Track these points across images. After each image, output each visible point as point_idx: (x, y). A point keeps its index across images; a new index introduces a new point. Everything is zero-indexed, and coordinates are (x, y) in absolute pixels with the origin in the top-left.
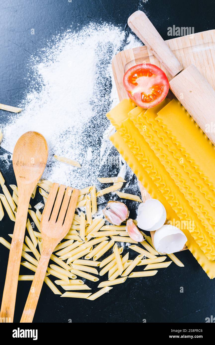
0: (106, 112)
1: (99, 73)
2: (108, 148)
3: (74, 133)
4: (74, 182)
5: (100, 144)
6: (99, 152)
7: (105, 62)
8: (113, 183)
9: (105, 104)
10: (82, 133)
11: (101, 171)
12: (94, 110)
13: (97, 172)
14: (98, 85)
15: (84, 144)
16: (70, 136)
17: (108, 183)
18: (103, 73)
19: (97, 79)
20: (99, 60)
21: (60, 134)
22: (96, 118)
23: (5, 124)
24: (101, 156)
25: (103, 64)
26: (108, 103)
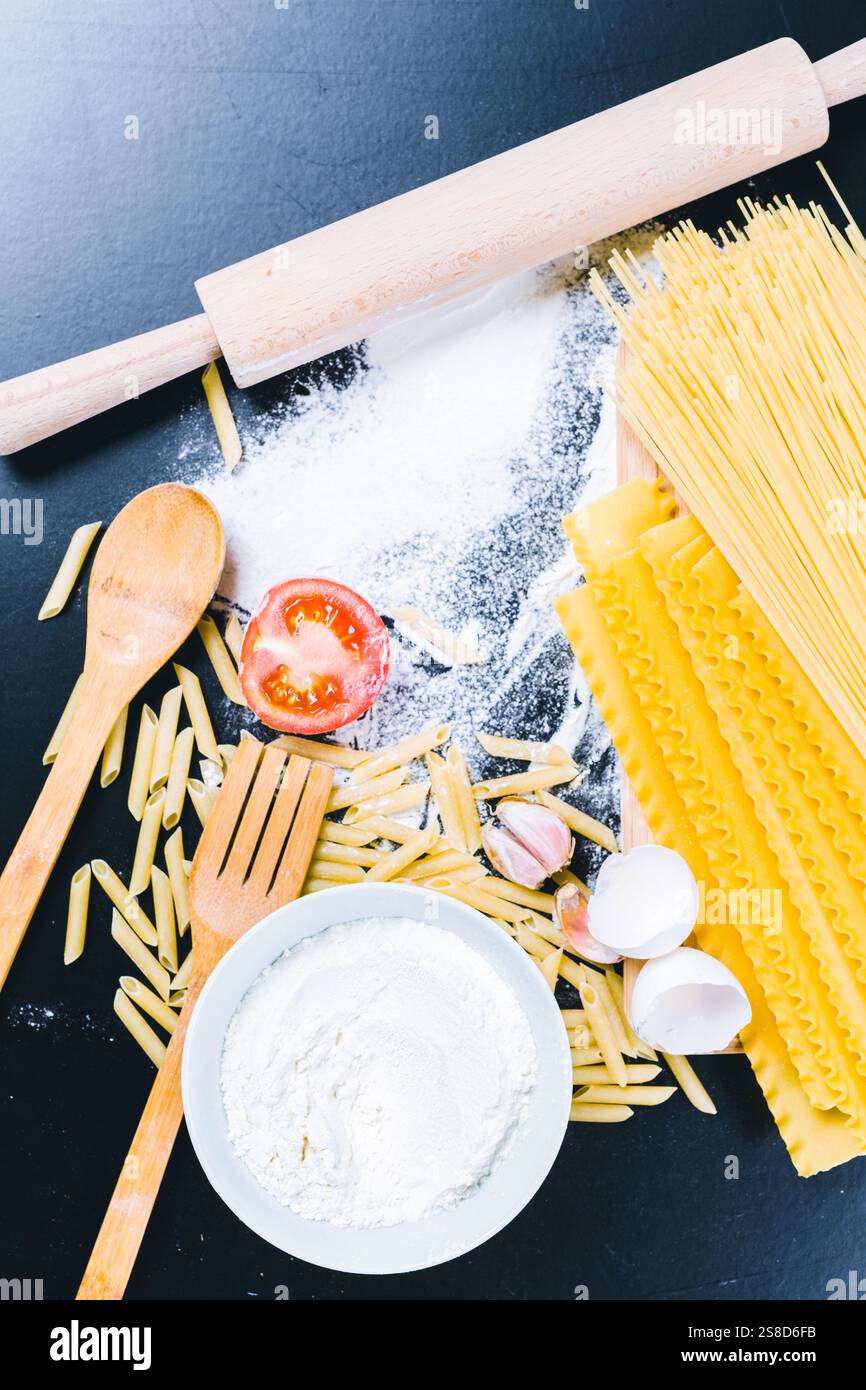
0: (558, 510)
1: (566, 367)
2: (537, 635)
3: (430, 557)
4: (394, 728)
5: (512, 615)
6: (503, 641)
7: (595, 336)
8: (529, 762)
9: (560, 482)
10: (460, 563)
11: (497, 711)
12: (518, 493)
13: (480, 711)
14: (551, 409)
15: (459, 603)
16: (417, 564)
17: (509, 760)
18: (578, 369)
19: (552, 387)
20: (577, 321)
21: (380, 550)
22: (519, 522)
23: (198, 472)
24: (509, 658)
25: (587, 338)
26: (573, 480)
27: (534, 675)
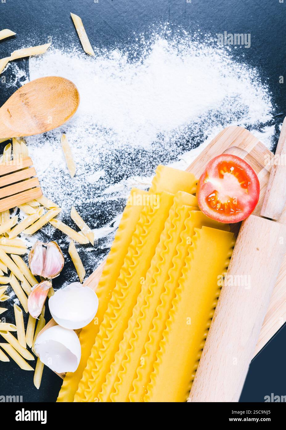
0: (160, 161)
1: (203, 120)
2: (119, 193)
3: (108, 140)
4: (49, 182)
5: (117, 180)
6: (106, 186)
7: (220, 119)
8: (80, 230)
9: (169, 153)
10: (116, 150)
11: (85, 206)
12: (153, 145)
13: (80, 201)
14: (187, 129)
15: (104, 161)
16: (102, 138)
17: (75, 224)
18: (206, 125)
19: (193, 123)
20: (219, 109)
21: (95, 123)
22: (145, 154)
23: (61, 47)
24: (104, 193)
25: (217, 118)
26: (173, 156)
27: (107, 205)
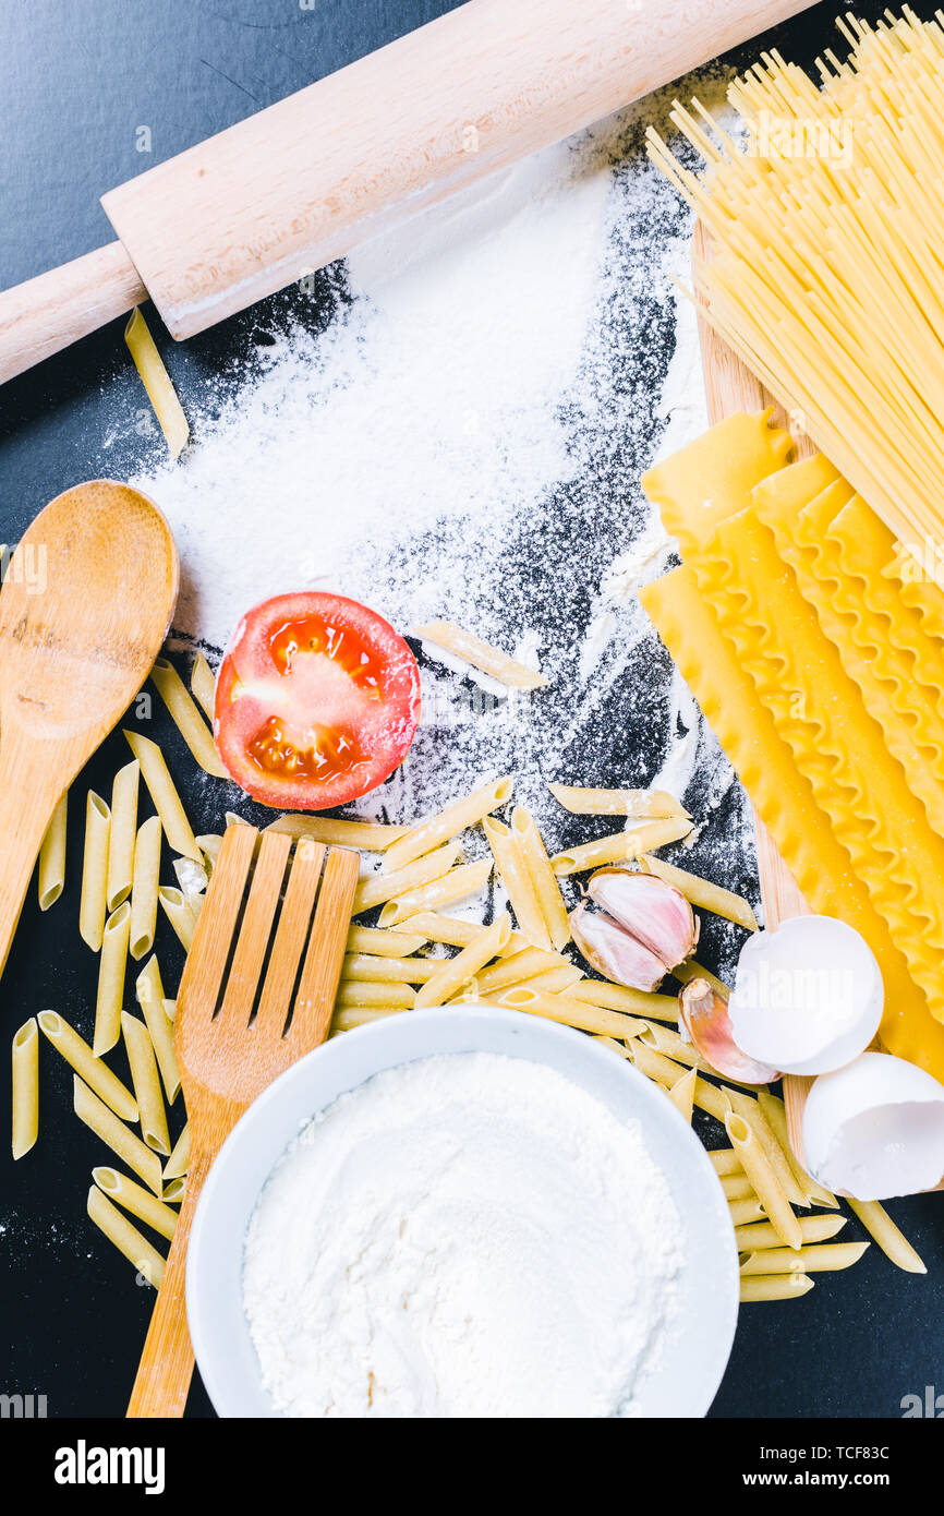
0: (630, 469)
1: (621, 273)
2: (618, 642)
3: (462, 550)
4: (436, 790)
5: (581, 619)
6: (571, 657)
7: (657, 227)
8: (625, 818)
9: (629, 430)
10: (504, 555)
11: (575, 753)
12: (574, 451)
13: (550, 755)
14: (606, 333)
15: (507, 609)
16: (444, 562)
17: (597, 816)
18: (638, 275)
19: (605, 302)
20: (631, 209)
21: (392, 548)
22: (579, 491)
23: (132, 465)
24: (583, 678)
25: (646, 232)
26: (647, 426)
27: (619, 698)
